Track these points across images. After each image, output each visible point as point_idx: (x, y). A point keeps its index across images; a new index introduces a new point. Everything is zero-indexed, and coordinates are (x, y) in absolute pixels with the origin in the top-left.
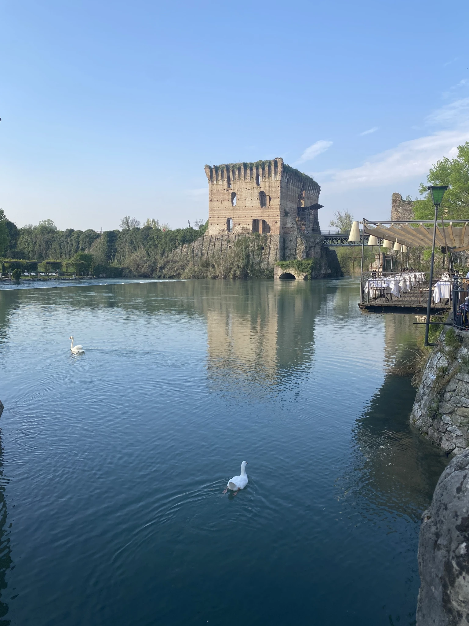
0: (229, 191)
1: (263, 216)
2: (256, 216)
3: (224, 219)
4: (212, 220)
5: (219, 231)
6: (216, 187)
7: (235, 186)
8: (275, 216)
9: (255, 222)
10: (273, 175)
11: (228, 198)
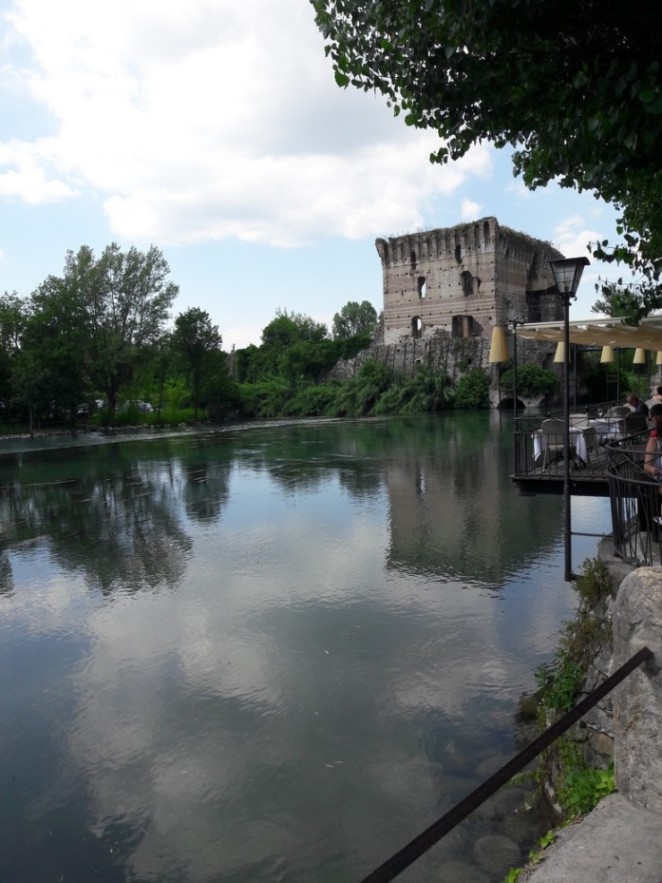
0: (414, 276)
1: (468, 311)
2: (457, 310)
3: (408, 318)
4: (390, 322)
5: (401, 338)
6: (393, 271)
7: (423, 267)
8: (488, 309)
9: (457, 321)
10: (483, 245)
11: (412, 286)
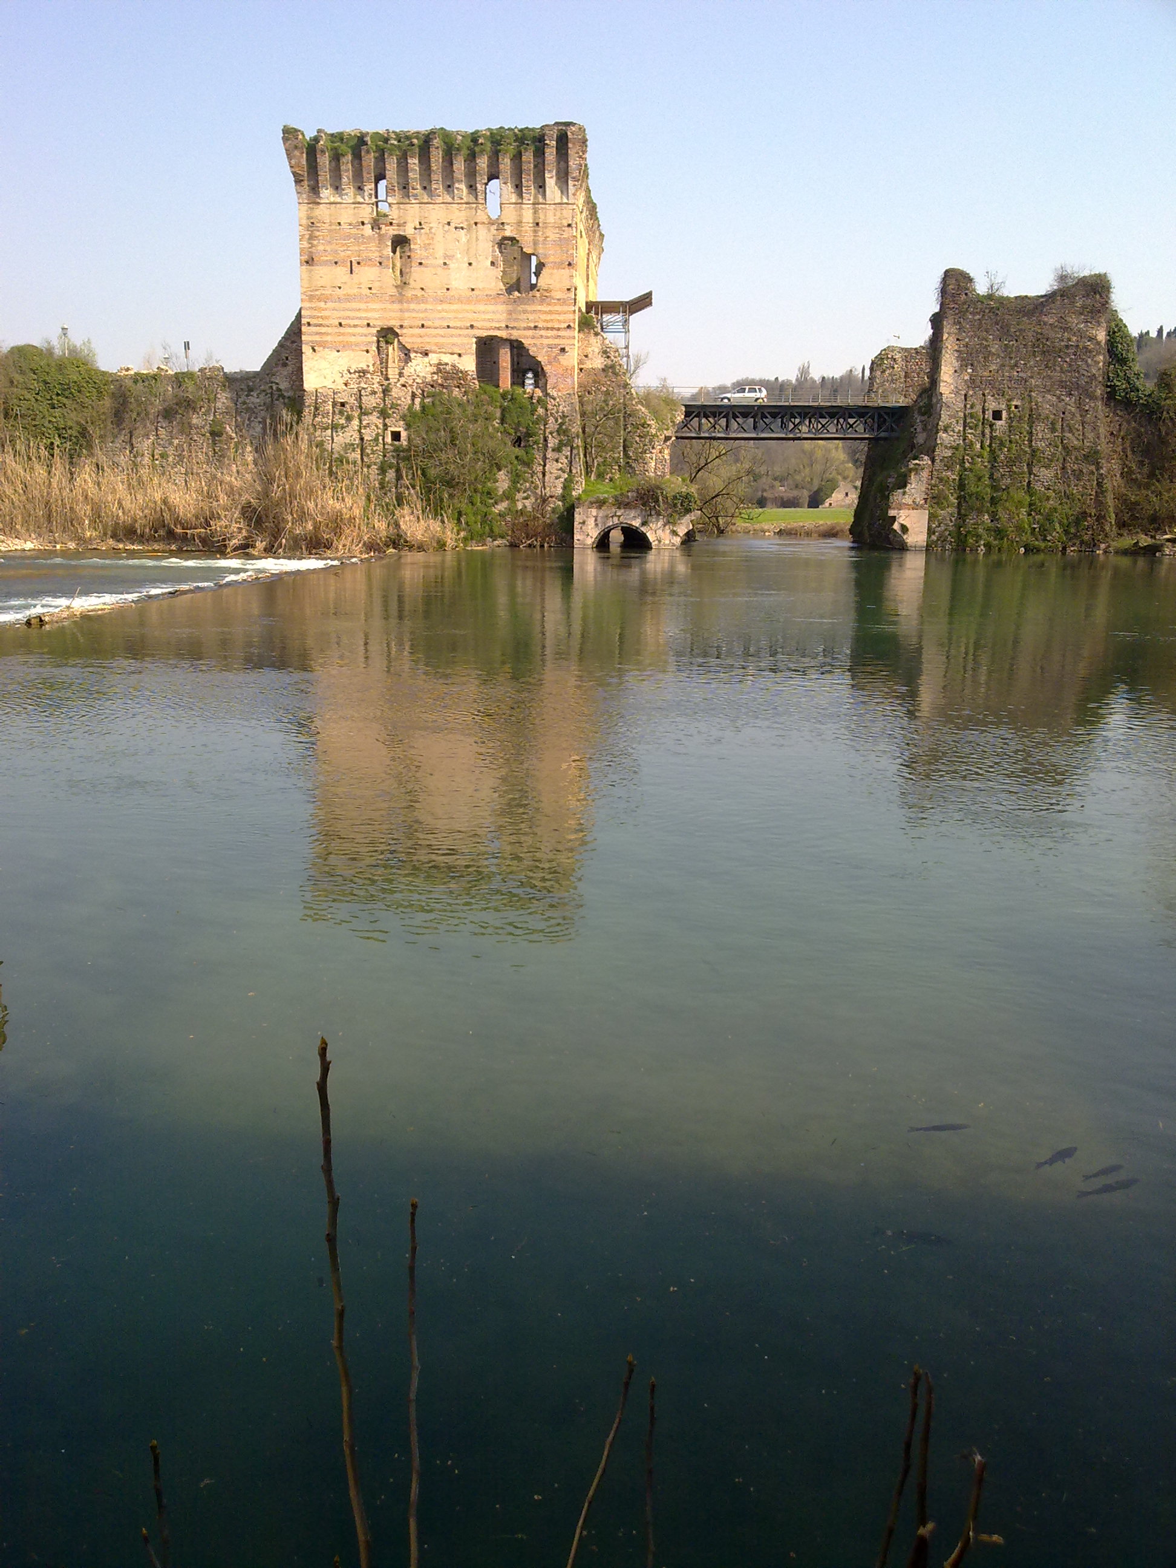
0: (383, 231)
1: (513, 328)
2: (488, 325)
3: (366, 330)
4: (317, 334)
5: (347, 376)
6: (327, 212)
7: (404, 213)
8: (559, 329)
9: (487, 347)
10: (551, 182)
11: (377, 254)
